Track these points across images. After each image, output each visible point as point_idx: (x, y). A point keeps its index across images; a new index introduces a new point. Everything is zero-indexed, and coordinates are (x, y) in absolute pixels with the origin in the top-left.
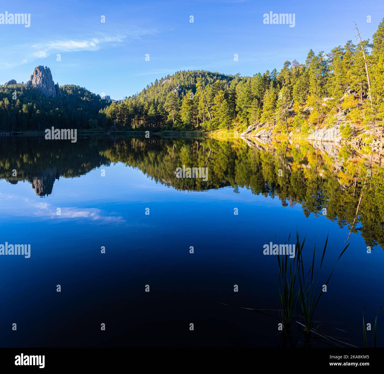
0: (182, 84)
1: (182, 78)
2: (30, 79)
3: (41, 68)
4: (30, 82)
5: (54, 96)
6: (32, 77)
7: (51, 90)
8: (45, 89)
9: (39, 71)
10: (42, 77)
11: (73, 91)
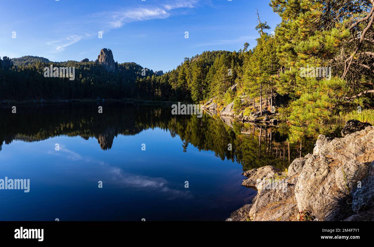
0: (206, 62)
1: (207, 57)
2: (97, 59)
3: (105, 50)
4: (97, 61)
5: (113, 71)
6: (99, 56)
7: (112, 67)
8: (107, 66)
9: (103, 52)
10: (106, 57)
11: (130, 67)
